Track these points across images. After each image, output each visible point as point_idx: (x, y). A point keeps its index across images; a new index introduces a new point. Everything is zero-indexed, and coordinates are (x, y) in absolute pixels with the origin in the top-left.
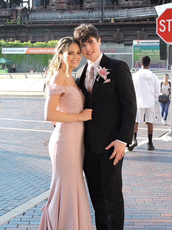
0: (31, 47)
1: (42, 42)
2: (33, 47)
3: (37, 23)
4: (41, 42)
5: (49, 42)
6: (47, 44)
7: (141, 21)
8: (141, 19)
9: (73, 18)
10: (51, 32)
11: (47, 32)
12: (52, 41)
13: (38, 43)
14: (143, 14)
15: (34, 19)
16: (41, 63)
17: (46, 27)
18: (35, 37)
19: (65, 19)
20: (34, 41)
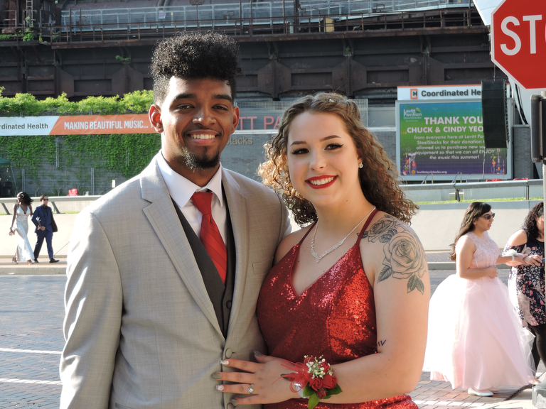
0: (68, 114)
1: (105, 96)
2: (75, 113)
3: (88, 36)
4: (100, 98)
5: (127, 97)
6: (121, 103)
7: (421, 25)
8: (421, 18)
9: (204, 21)
10: (132, 64)
11: (120, 64)
12: (136, 94)
13: (90, 99)
14: (427, 5)
15: (78, 25)
16: (103, 163)
17: (115, 50)
18: (80, 81)
19: (176, 22)
20: (79, 94)
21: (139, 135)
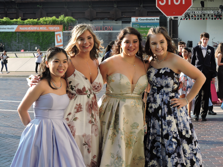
0: (21, 24)
1: (34, 19)
2: (23, 24)
4: (32, 19)
5: (41, 19)
6: (39, 21)
10: (43, 8)
11: (39, 8)
12: (44, 18)
13: (29, 20)
16: (33, 41)
17: (37, 3)
18: (25, 13)
20: (25, 18)
21: (45, 32)
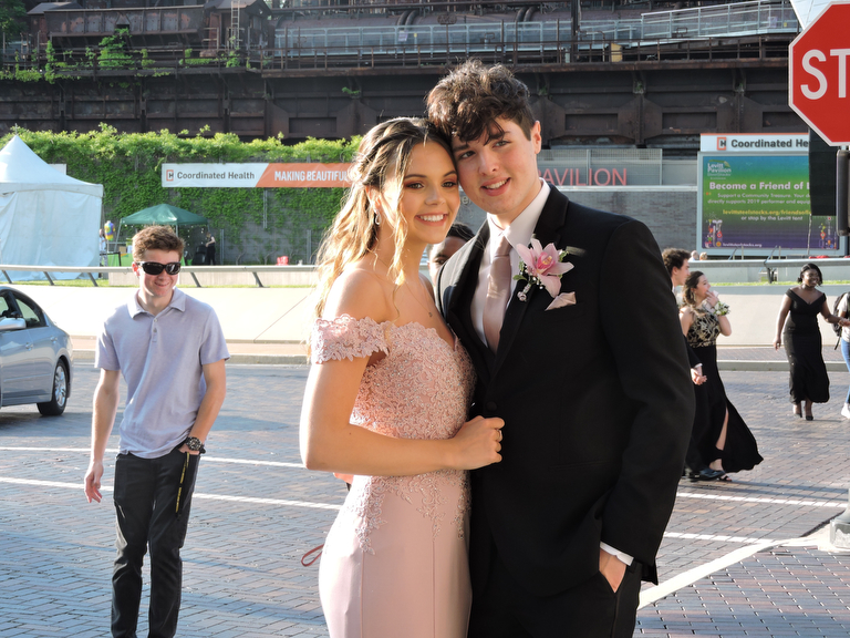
0: (280, 161)
1: (328, 139)
2: (288, 160)
3: (308, 63)
4: (322, 141)
5: (356, 141)
6: (348, 148)
7: (734, 56)
8: (734, 47)
9: (455, 45)
10: (362, 99)
11: (348, 98)
13: (311, 142)
14: (742, 29)
15: (296, 48)
16: (323, 225)
17: (342, 80)
18: (297, 119)
19: (420, 45)
20: (295, 135)
